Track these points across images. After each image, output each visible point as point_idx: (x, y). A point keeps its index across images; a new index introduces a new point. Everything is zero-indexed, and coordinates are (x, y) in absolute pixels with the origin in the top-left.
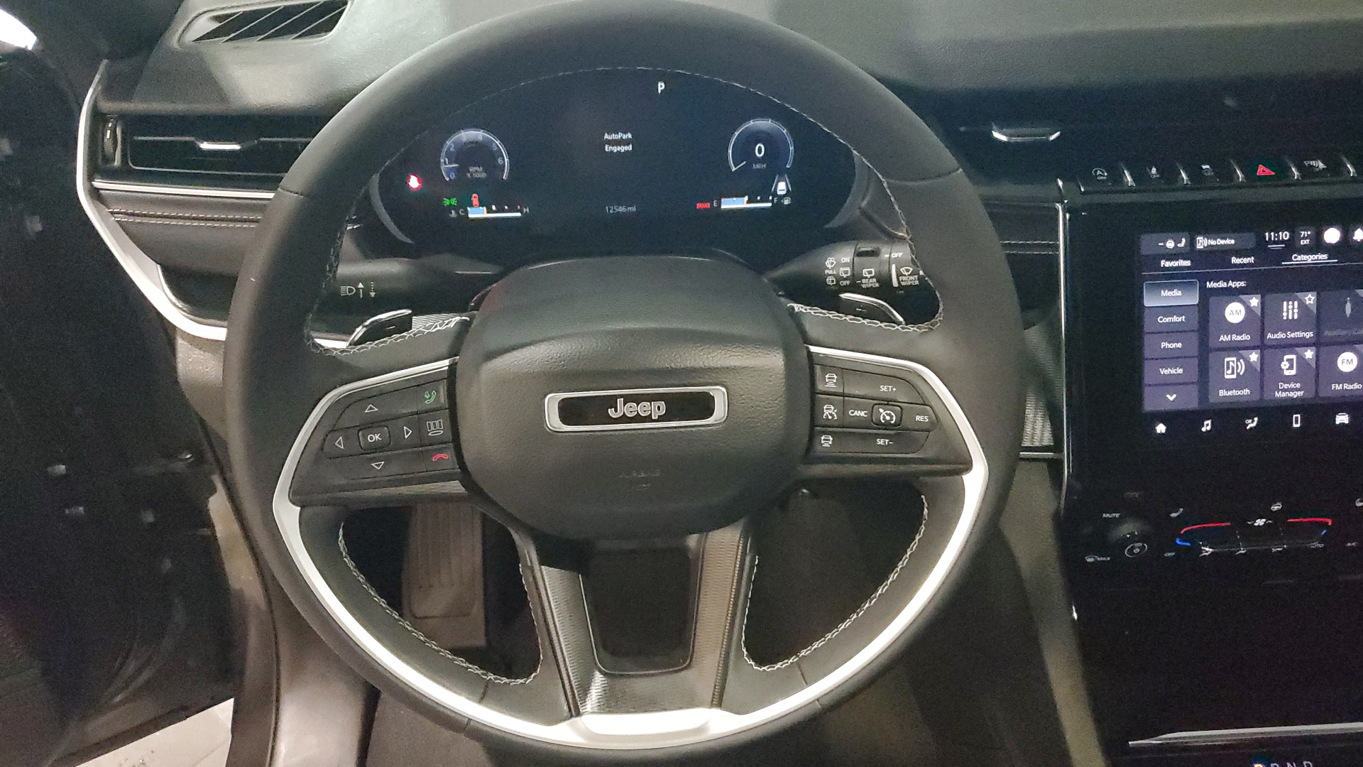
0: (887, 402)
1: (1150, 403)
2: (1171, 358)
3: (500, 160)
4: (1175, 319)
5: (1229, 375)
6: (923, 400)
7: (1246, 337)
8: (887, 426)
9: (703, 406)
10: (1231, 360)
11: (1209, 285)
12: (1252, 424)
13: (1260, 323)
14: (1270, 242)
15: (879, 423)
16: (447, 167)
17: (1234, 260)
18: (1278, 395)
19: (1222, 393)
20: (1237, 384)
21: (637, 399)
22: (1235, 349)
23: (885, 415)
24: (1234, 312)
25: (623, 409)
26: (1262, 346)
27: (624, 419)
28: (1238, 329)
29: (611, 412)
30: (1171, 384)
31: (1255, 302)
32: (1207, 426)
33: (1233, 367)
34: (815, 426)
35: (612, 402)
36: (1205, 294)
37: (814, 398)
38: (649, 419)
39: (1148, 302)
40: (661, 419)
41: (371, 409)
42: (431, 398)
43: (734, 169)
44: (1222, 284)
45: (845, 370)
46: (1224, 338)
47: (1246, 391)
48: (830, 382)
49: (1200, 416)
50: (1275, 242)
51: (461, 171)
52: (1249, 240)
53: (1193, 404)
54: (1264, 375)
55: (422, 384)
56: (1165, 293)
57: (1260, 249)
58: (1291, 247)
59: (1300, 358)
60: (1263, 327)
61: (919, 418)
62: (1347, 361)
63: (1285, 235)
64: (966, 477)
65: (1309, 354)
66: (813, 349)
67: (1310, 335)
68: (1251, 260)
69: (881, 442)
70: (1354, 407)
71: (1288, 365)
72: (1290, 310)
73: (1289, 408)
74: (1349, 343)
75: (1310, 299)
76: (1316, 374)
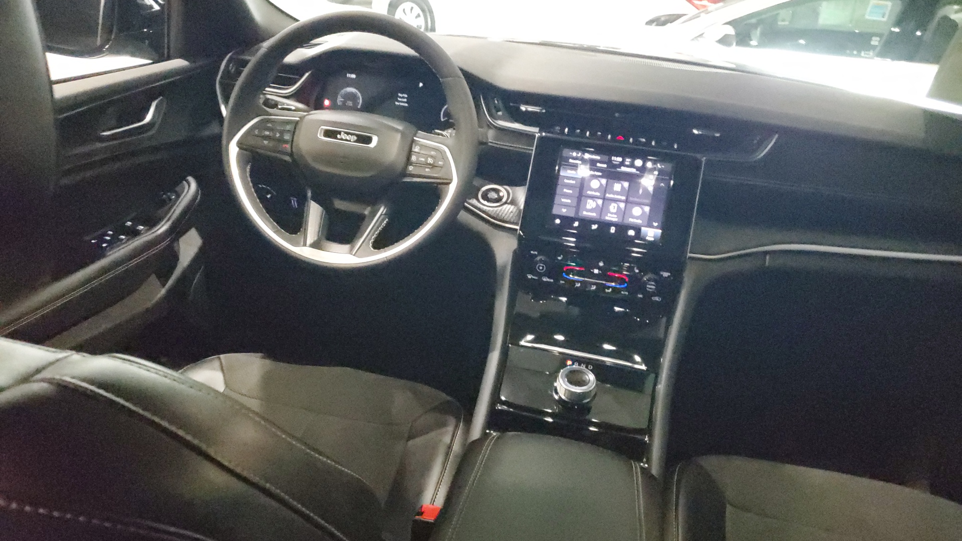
0: (432, 157)
1: (556, 211)
2: (567, 196)
3: (358, 101)
4: (571, 182)
5: (588, 207)
6: (444, 158)
7: (598, 194)
8: (430, 164)
9: (368, 140)
10: (590, 201)
12: (594, 227)
13: (605, 190)
14: (614, 161)
15: (428, 164)
17: (598, 165)
18: (607, 218)
19: (585, 213)
20: (591, 210)
21: (348, 134)
22: (593, 197)
23: (430, 161)
24: (595, 184)
25: (343, 136)
26: (604, 199)
27: (342, 139)
28: (595, 190)
29: (338, 136)
30: (566, 205)
31: (604, 181)
32: (576, 224)
33: (591, 204)
34: (408, 161)
35: (340, 133)
37: (410, 152)
38: (350, 141)
39: (561, 173)
40: (354, 142)
41: (269, 125)
42: (288, 127)
43: (442, 120)
45: (423, 146)
46: (589, 193)
47: (594, 214)
48: (416, 149)
49: (573, 220)
51: (344, 101)
52: (606, 158)
53: (572, 214)
54: (602, 210)
55: (288, 122)
56: (569, 171)
57: (609, 163)
58: (622, 164)
59: (618, 207)
60: (605, 191)
61: (440, 163)
62: (637, 211)
63: (620, 159)
64: (450, 185)
65: (622, 205)
66: (415, 138)
67: (624, 198)
68: (605, 166)
69: (427, 170)
70: (638, 230)
71: (613, 207)
72: (617, 187)
73: (610, 224)
74: (639, 204)
75: (626, 184)
76: (624, 213)
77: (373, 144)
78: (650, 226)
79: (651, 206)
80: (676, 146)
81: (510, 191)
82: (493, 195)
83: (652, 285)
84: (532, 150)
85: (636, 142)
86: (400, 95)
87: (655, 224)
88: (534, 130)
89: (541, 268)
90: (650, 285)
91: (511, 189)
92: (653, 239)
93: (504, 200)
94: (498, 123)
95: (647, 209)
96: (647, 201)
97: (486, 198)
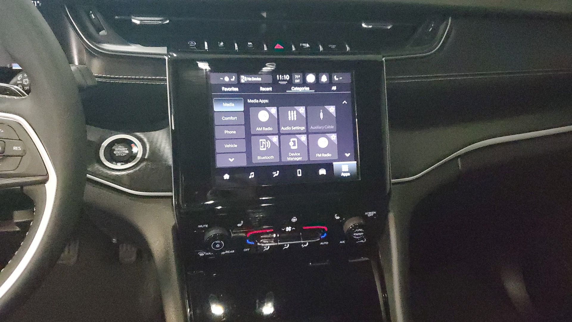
1: (221, 162)
2: (230, 139)
4: (232, 118)
5: (262, 149)
7: (270, 129)
10: (262, 140)
11: (249, 101)
12: (276, 174)
13: (278, 121)
14: (280, 80)
17: (262, 89)
18: (289, 159)
19: (259, 158)
20: (267, 153)
22: (265, 135)
24: (263, 116)
26: (279, 134)
28: (265, 124)
30: (231, 152)
31: (273, 110)
32: (252, 175)
33: (264, 144)
36: (247, 106)
39: (216, 109)
44: (256, 101)
46: (259, 129)
47: (272, 157)
49: (246, 170)
50: (282, 80)
52: (269, 78)
53: (243, 163)
54: (280, 148)
56: (226, 105)
57: (275, 83)
58: (291, 83)
59: (299, 140)
60: (278, 124)
62: (323, 142)
63: (287, 77)
64: (46, 183)
65: (303, 138)
67: (303, 128)
68: (270, 89)
70: (329, 166)
71: (293, 144)
72: (292, 115)
73: (294, 166)
74: (324, 133)
75: (302, 110)
76: (308, 148)
78: (342, 158)
79: (337, 132)
80: (348, 49)
81: (145, 140)
82: (121, 150)
83: (360, 232)
84: (166, 80)
85: (300, 50)
87: (348, 155)
88: (163, 50)
89: (218, 246)
90: (356, 232)
91: (145, 135)
92: (349, 174)
93: (139, 156)
94: (102, 47)
95: (334, 137)
96: (332, 127)
97: (112, 158)
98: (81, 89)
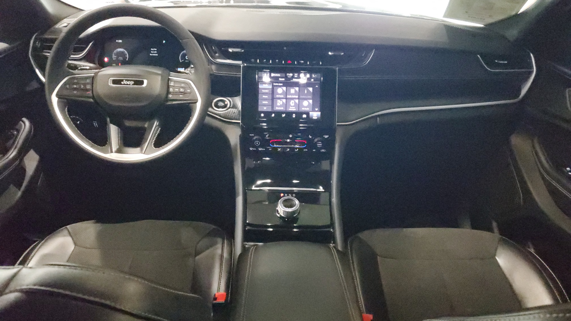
0: (182, 87)
1: (260, 109)
2: (265, 99)
3: (126, 56)
4: (266, 91)
5: (278, 104)
6: (190, 87)
7: (282, 96)
8: (182, 92)
9: (142, 83)
10: (279, 101)
11: (274, 84)
12: (284, 115)
13: (286, 93)
14: (288, 76)
15: (181, 92)
16: (114, 57)
17: (280, 79)
18: (290, 110)
19: (277, 108)
20: (280, 106)
21: (128, 80)
22: (279, 98)
23: (182, 90)
24: (280, 90)
25: (125, 82)
26: (286, 99)
27: (124, 84)
28: (281, 94)
29: (122, 83)
30: (265, 105)
31: (284, 88)
32: (273, 115)
33: (279, 103)
34: (168, 92)
35: (122, 80)
36: (273, 86)
37: (168, 87)
38: (130, 85)
39: (260, 87)
41: (76, 81)
42: (88, 81)
43: (181, 61)
44: (277, 84)
45: (175, 82)
46: (277, 96)
47: (282, 108)
48: (172, 84)
49: (271, 113)
50: (289, 76)
51: (117, 58)
52: (284, 75)
53: (270, 110)
54: (286, 105)
55: (87, 78)
56: (263, 85)
57: (286, 77)
58: (293, 77)
59: (295, 102)
60: (286, 94)
61: (188, 90)
62: (305, 103)
63: (291, 75)
64: (197, 103)
65: (297, 101)
66: (170, 77)
67: (297, 97)
68: (284, 79)
69: (181, 96)
70: (307, 114)
71: (292, 103)
72: (292, 91)
73: (292, 113)
74: (306, 99)
75: (297, 89)
76: (299, 105)
77: (145, 85)
78: (314, 110)
79: (313, 99)
80: (321, 63)
81: (231, 100)
82: (221, 104)
83: (320, 144)
84: (241, 75)
85: (299, 63)
86: (152, 49)
87: (317, 109)
88: (240, 62)
89: (257, 143)
90: (319, 144)
91: (231, 99)
92: (316, 118)
93: (228, 106)
94: (217, 61)
95: (311, 101)
96: (310, 97)
97: (218, 107)
98: (211, 75)
